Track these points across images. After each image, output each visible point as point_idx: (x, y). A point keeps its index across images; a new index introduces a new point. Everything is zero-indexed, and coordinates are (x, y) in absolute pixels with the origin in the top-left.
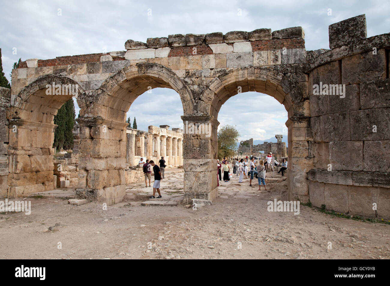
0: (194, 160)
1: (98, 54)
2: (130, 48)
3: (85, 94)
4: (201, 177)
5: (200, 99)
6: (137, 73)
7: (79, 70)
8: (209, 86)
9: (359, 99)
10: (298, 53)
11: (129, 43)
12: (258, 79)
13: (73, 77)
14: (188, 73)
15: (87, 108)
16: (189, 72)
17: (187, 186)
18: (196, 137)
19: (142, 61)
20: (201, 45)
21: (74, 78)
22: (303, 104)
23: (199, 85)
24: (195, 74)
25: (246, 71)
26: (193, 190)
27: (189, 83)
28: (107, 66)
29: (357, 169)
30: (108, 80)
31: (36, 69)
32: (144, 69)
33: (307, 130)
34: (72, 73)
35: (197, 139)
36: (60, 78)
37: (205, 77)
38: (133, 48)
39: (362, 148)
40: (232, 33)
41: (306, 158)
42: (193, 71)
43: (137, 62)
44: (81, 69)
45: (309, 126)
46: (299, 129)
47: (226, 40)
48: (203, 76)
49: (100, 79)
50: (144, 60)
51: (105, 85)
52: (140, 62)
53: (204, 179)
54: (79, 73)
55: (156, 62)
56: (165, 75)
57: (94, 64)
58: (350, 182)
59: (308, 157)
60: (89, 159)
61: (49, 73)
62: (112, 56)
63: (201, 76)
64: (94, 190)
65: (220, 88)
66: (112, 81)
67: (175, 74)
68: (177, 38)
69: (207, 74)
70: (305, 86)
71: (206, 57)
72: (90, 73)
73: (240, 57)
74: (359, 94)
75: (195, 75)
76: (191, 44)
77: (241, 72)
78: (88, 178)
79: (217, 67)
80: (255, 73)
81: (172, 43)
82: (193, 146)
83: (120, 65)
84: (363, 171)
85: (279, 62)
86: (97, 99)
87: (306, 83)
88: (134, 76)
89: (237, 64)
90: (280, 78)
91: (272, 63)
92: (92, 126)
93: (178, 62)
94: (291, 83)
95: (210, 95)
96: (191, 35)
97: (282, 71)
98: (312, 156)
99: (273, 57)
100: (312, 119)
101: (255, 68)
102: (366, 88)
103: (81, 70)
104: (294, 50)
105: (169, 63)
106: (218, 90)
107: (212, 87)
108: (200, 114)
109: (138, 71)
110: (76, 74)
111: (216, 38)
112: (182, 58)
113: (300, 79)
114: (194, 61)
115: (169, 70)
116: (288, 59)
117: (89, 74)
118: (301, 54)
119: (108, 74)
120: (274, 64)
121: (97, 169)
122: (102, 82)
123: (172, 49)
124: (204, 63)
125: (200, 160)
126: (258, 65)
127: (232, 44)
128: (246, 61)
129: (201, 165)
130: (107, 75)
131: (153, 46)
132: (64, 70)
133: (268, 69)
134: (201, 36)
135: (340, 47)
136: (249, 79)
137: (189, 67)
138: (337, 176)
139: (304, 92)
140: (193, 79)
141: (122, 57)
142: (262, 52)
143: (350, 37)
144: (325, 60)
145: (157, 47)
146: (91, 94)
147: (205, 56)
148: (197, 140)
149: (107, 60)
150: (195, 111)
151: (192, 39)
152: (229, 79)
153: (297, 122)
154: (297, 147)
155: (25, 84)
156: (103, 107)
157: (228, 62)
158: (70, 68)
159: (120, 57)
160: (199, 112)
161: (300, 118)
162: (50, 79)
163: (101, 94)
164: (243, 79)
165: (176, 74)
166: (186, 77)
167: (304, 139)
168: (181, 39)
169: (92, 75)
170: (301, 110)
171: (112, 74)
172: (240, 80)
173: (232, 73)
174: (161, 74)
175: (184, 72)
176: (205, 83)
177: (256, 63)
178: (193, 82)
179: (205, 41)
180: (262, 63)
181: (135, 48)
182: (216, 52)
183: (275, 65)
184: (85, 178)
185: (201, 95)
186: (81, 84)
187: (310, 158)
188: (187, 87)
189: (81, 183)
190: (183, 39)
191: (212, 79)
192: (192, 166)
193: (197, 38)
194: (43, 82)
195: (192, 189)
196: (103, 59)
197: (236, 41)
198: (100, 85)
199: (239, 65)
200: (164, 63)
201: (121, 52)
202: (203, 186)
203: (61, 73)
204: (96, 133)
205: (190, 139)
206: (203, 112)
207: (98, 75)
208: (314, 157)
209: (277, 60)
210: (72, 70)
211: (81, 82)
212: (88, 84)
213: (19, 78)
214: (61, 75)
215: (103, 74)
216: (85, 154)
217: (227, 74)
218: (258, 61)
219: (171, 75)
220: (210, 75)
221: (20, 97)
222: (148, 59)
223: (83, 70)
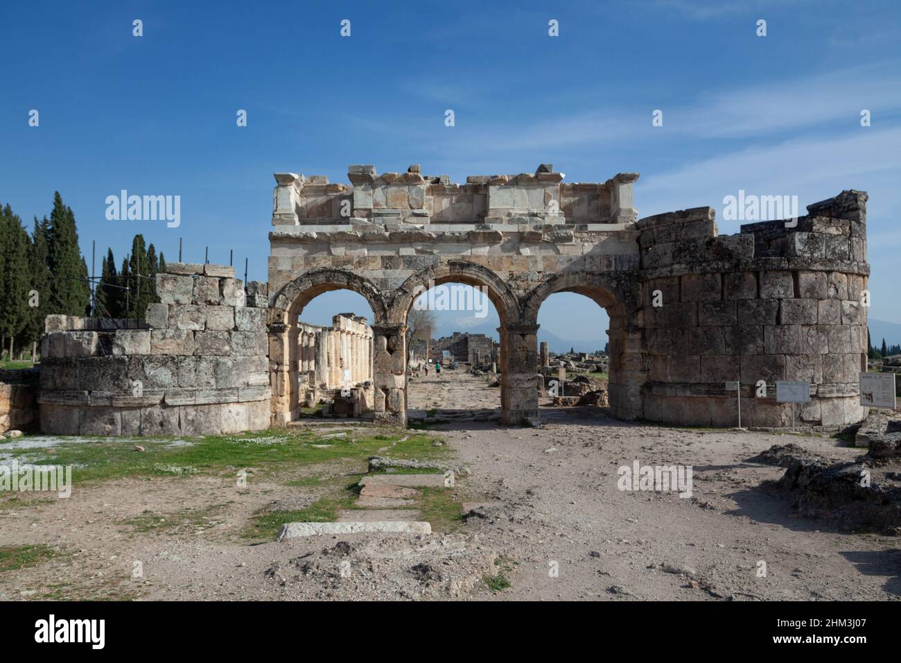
0: (521, 374)
4: (529, 393)
5: (526, 306)
6: (449, 272)
7: (371, 263)
8: (537, 291)
10: (632, 259)
13: (362, 272)
14: (512, 274)
19: (456, 259)
21: (364, 273)
22: (638, 315)
23: (525, 290)
25: (577, 277)
27: (513, 286)
28: (410, 262)
29: (695, 382)
30: (412, 278)
31: (306, 258)
32: (458, 268)
33: (642, 342)
34: (360, 267)
35: (523, 350)
36: (344, 273)
37: (532, 280)
41: (640, 371)
42: (518, 273)
43: (449, 259)
45: (644, 338)
46: (633, 341)
48: (529, 280)
49: (400, 276)
50: (458, 258)
51: (407, 284)
52: (452, 259)
53: (532, 395)
54: (370, 268)
55: (473, 261)
57: (392, 257)
59: (643, 371)
61: (327, 266)
63: (527, 279)
65: (549, 294)
66: (416, 279)
67: (496, 276)
69: (535, 278)
71: (533, 258)
72: (386, 268)
75: (520, 278)
77: (572, 277)
78: (389, 399)
79: (546, 270)
82: (520, 359)
83: (428, 260)
84: (700, 383)
85: (613, 269)
86: (398, 302)
87: (640, 292)
88: (444, 275)
89: (566, 269)
90: (614, 284)
91: (605, 269)
92: (391, 335)
93: (500, 263)
94: (624, 292)
95: (538, 302)
97: (615, 279)
98: (647, 369)
99: (606, 262)
100: (648, 332)
101: (587, 274)
103: (374, 265)
105: (489, 263)
106: (547, 296)
107: (540, 292)
108: (528, 323)
109: (451, 270)
110: (367, 269)
112: (505, 258)
113: (634, 288)
115: (490, 272)
116: (622, 266)
118: (635, 261)
121: (399, 387)
122: (403, 281)
124: (530, 265)
125: (528, 374)
126: (590, 270)
128: (577, 266)
129: (529, 380)
130: (410, 272)
132: (349, 262)
133: (602, 275)
136: (581, 285)
137: (513, 268)
139: (638, 302)
140: (518, 282)
142: (595, 256)
146: (388, 294)
149: (409, 254)
152: (558, 285)
154: (631, 360)
155: (290, 277)
157: (558, 266)
158: (358, 260)
159: (426, 250)
160: (526, 321)
161: (634, 330)
162: (328, 273)
163: (401, 294)
165: (498, 275)
166: (510, 280)
167: (638, 352)
169: (389, 271)
170: (635, 321)
171: (417, 272)
173: (562, 278)
174: (479, 274)
175: (507, 274)
176: (531, 287)
177: (588, 268)
178: (518, 286)
180: (594, 268)
183: (608, 271)
184: (384, 399)
185: (528, 302)
186: (374, 282)
187: (645, 371)
188: (512, 291)
189: (378, 405)
191: (540, 283)
192: (519, 382)
194: (319, 277)
195: (519, 407)
196: (404, 252)
198: (400, 284)
199: (569, 269)
200: (483, 262)
202: (531, 403)
203: (344, 267)
205: (517, 351)
206: (530, 321)
207: (399, 271)
208: (649, 370)
209: (611, 266)
210: (360, 263)
211: (374, 279)
212: (384, 283)
213: (279, 268)
214: (344, 269)
215: (404, 271)
216: (384, 370)
217: (557, 278)
218: (590, 266)
219: (493, 276)
220: (537, 278)
221: (284, 295)
222: (464, 257)
223: (376, 263)
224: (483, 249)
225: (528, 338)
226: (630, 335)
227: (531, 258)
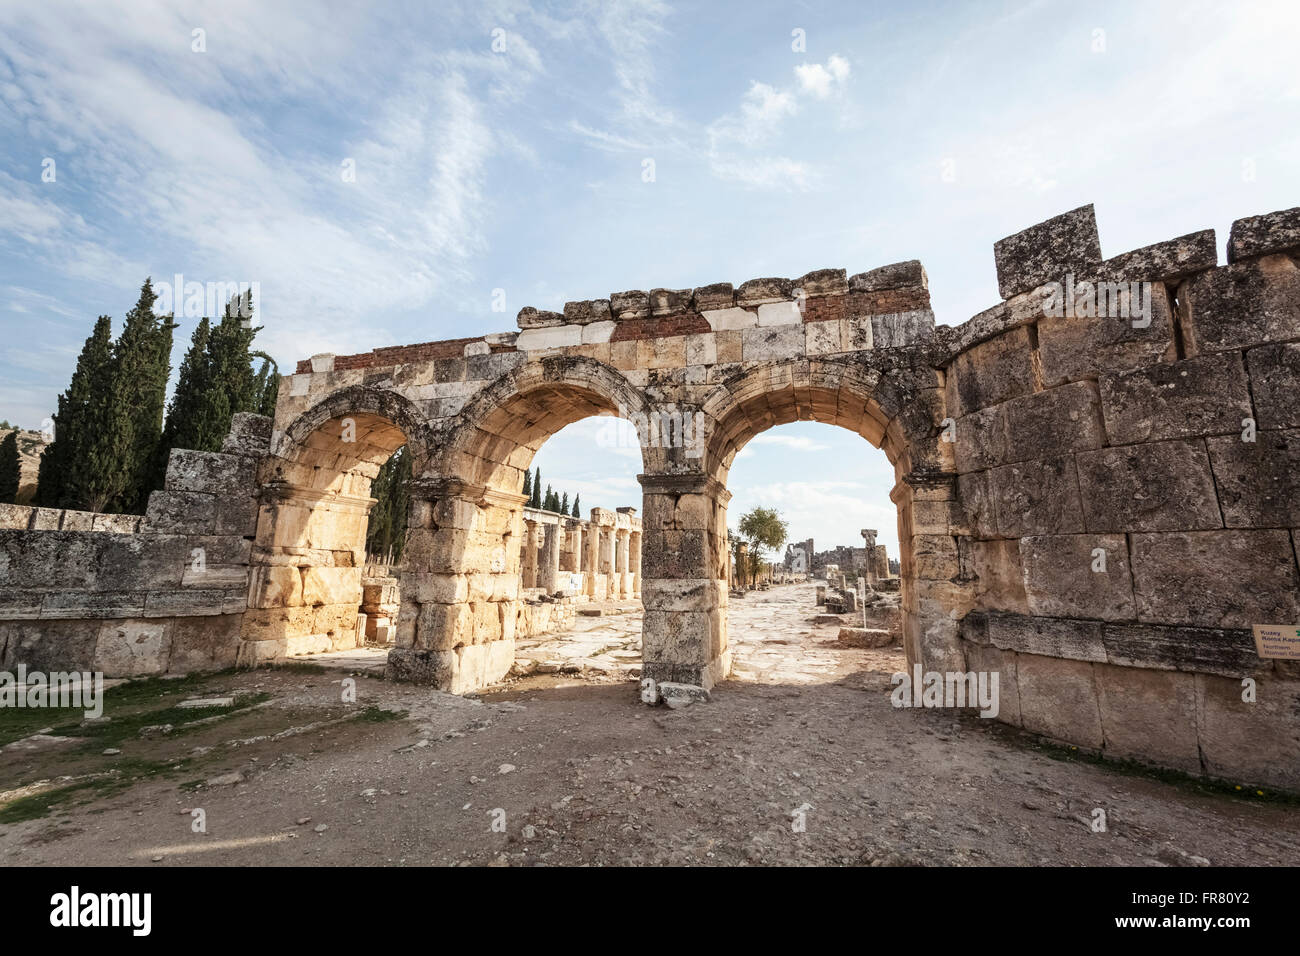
0: (667, 581)
1: (460, 341)
2: (529, 326)
3: (427, 427)
4: (685, 625)
6: (541, 379)
7: (418, 375)
8: (703, 404)
9: (1100, 419)
10: (915, 321)
11: (527, 313)
12: (818, 386)
13: (404, 391)
14: (653, 375)
15: (430, 457)
16: (656, 375)
17: (649, 646)
18: (672, 526)
19: (555, 352)
20: (684, 313)
21: (407, 392)
22: (936, 442)
23: (679, 404)
24: (669, 378)
25: (789, 368)
26: (664, 659)
27: (657, 398)
28: (478, 366)
29: (1116, 616)
30: (479, 394)
31: (330, 374)
32: (556, 370)
33: (952, 508)
34: (402, 383)
35: (675, 529)
36: (375, 393)
37: (693, 383)
38: (535, 325)
39: (1124, 554)
40: (754, 283)
41: (953, 580)
42: (666, 371)
43: (543, 355)
44: (421, 373)
45: (956, 499)
46: (928, 505)
47: (743, 299)
48: (688, 382)
49: (460, 394)
50: (558, 351)
51: (470, 406)
52: (549, 354)
53: (690, 629)
54: (416, 382)
55: (584, 354)
56: (604, 382)
57: (451, 361)
58: (1099, 653)
59: (960, 579)
60: (426, 576)
61: (354, 383)
62: (489, 344)
63: (684, 381)
64: (431, 652)
65: (729, 408)
66: (486, 398)
67: (624, 379)
68: (630, 300)
69: (699, 377)
70: (937, 398)
71: (696, 340)
72: (440, 380)
73: (774, 336)
74: (1097, 405)
75: (671, 380)
76: (661, 313)
77: (777, 370)
78: (420, 623)
79: (722, 361)
80: (812, 370)
81: (619, 311)
82: (666, 548)
83: (506, 362)
84: (1135, 621)
85: (869, 345)
86: (451, 438)
87: (939, 392)
88: (534, 386)
89: (767, 353)
90: (872, 379)
91: (851, 348)
92: (437, 500)
93: (633, 353)
94: (900, 393)
96: (661, 292)
97: (876, 365)
98: (971, 576)
99: (852, 334)
100: (964, 482)
101: (810, 361)
102: (1118, 385)
103: (422, 376)
104: (904, 316)
105: (611, 355)
106: (724, 413)
107: (709, 405)
108: (683, 470)
109: (544, 374)
110: (411, 384)
111: (720, 297)
112: (641, 343)
113: (923, 383)
114: (667, 349)
115: (611, 371)
116: (891, 337)
117: (438, 383)
118: (924, 324)
119: (479, 382)
120: (856, 349)
121: (442, 601)
122: (464, 401)
123: (618, 324)
124: (691, 352)
125: (683, 582)
126: (817, 353)
127: (755, 308)
128: (788, 346)
129: (684, 594)
130: (478, 385)
131: (577, 319)
132: (388, 375)
133: (844, 361)
134: (684, 292)
135: (1030, 290)
136: (798, 385)
137: (656, 363)
139: (936, 414)
140: (667, 389)
141: (510, 345)
142: (826, 324)
143: (1055, 262)
144: (990, 327)
145: (587, 321)
146: (439, 426)
147: (692, 336)
148: (676, 533)
149: (478, 353)
150: (670, 464)
151: (663, 301)
152: (748, 388)
153: (923, 488)
154: (926, 552)
155: (303, 406)
156: (464, 456)
157: (746, 350)
158: (400, 370)
159: (506, 345)
160: (679, 465)
161: (930, 478)
162: (356, 396)
163: (461, 426)
164: (783, 386)
165: (628, 378)
166: (650, 385)
167: (944, 531)
168: (638, 302)
169: (444, 385)
170: (931, 457)
171: (487, 383)
172: (776, 388)
173: (755, 374)
174: (594, 379)
175: (645, 374)
176: (693, 397)
177: (812, 348)
178: (666, 396)
179: (692, 303)
180: (826, 349)
181: (538, 325)
182: (717, 326)
183: (858, 352)
184: (412, 623)
186: (419, 405)
187: (966, 581)
188: (653, 408)
189: (403, 633)
190: (644, 301)
191: (710, 387)
192: (661, 597)
193: (675, 298)
194: (341, 404)
195: (661, 655)
196: (470, 350)
197: (766, 301)
198: (460, 407)
199: (772, 355)
200: (602, 355)
201: (508, 336)
202: (688, 649)
203: (379, 384)
204: (446, 514)
205: (658, 531)
206: (689, 466)
207: (458, 385)
208: (976, 578)
209: (863, 340)
210: (402, 376)
211: (421, 400)
212: (434, 406)
213: (292, 394)
214: (379, 387)
215: (468, 383)
216: (418, 565)
217: (744, 376)
218: (817, 344)
219: (617, 381)
220: (704, 379)
221: (291, 435)
222: (567, 349)
223: (426, 374)
224: (601, 333)
226: (920, 490)
227: (691, 340)
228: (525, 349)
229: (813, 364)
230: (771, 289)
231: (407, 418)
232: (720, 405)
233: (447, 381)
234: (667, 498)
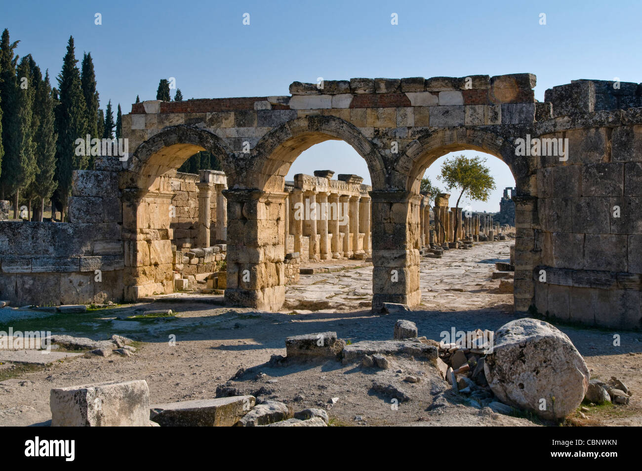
0: (386, 251)
1: (251, 99)
2: (297, 93)
3: (234, 155)
4: (396, 274)
5: (394, 169)
6: (307, 128)
7: (224, 121)
8: (406, 151)
9: (581, 184)
10: (524, 109)
11: (295, 86)
12: (471, 144)
13: (215, 131)
14: (377, 131)
15: (238, 176)
16: (379, 131)
17: (376, 285)
18: (389, 221)
19: (315, 112)
20: (395, 92)
21: (217, 131)
22: (529, 180)
24: (386, 134)
25: (455, 132)
26: (385, 292)
27: (379, 146)
28: (265, 117)
30: (267, 137)
31: (159, 115)
32: (316, 123)
33: (534, 215)
34: (213, 125)
36: (195, 131)
37: (400, 138)
38: (301, 93)
40: (436, 79)
41: (531, 251)
42: (384, 129)
43: (308, 113)
44: (226, 119)
45: (535, 210)
46: (522, 213)
47: (429, 87)
48: (397, 137)
49: (254, 135)
50: (317, 111)
51: (261, 144)
52: (311, 113)
53: (399, 277)
54: (223, 126)
55: (334, 115)
56: (347, 134)
57: (246, 113)
59: (534, 251)
60: (242, 248)
61: (179, 123)
62: (271, 103)
63: (395, 136)
64: (250, 291)
65: (421, 153)
66: (272, 139)
67: (360, 133)
68: (362, 84)
69: (403, 134)
71: (402, 111)
72: (239, 125)
73: (447, 112)
75: (387, 135)
76: (381, 92)
77: (448, 132)
78: (242, 274)
79: (417, 126)
80: (468, 134)
81: (355, 89)
82: (385, 233)
83: (284, 116)
85: (499, 122)
86: (251, 164)
88: (302, 133)
89: (443, 122)
91: (489, 123)
92: (244, 202)
93: (364, 117)
95: (407, 164)
96: (381, 80)
97: (502, 135)
98: (539, 249)
99: (491, 114)
101: (467, 129)
103: (226, 121)
104: (519, 106)
105: (351, 117)
106: (418, 156)
108: (394, 189)
109: (309, 126)
110: (219, 126)
111: (415, 85)
112: (369, 111)
114: (385, 116)
115: (352, 128)
116: (511, 118)
117: (238, 127)
118: (528, 112)
119: (266, 128)
120: (492, 124)
121: (253, 262)
122: (257, 140)
123: (354, 96)
124: (399, 119)
125: (395, 252)
126: (471, 124)
127: (437, 93)
128: (455, 119)
129: (396, 258)
130: (265, 130)
131: (328, 91)
132: (202, 119)
133: (485, 130)
134: (395, 81)
136: (460, 143)
137: (378, 124)
138: (559, 275)
139: (532, 163)
140: (385, 140)
141: (285, 104)
142: (477, 107)
145: (335, 93)
146: (241, 155)
147: (400, 108)
148: (391, 225)
149: (264, 108)
150: (387, 186)
151: (383, 86)
154: (520, 237)
155: (143, 137)
156: (260, 175)
157: (431, 119)
158: (210, 117)
159: (282, 104)
160: (392, 187)
161: (524, 199)
162: (181, 132)
163: (256, 156)
164: (452, 143)
165: (362, 132)
166: (375, 137)
167: (529, 227)
168: (368, 85)
169: (242, 129)
170: (526, 188)
171: (272, 129)
172: (448, 143)
173: (436, 135)
174: (340, 131)
175: (372, 131)
176: (400, 146)
177: (468, 121)
178: (384, 144)
179: (400, 87)
180: (476, 122)
181: (303, 93)
182: (415, 103)
183: (493, 126)
184: (236, 274)
185: (395, 164)
186: (227, 141)
187: (537, 252)
188: (377, 152)
189: (231, 281)
191: (410, 141)
192: (383, 260)
193: (390, 83)
194: (171, 136)
195: (383, 290)
196: (258, 106)
197: (443, 89)
198: (254, 143)
199: (445, 124)
200: (345, 115)
201: (283, 98)
202: (398, 286)
203: (197, 125)
204: (252, 211)
205: (381, 223)
206: (398, 186)
207: (252, 129)
208: (541, 250)
209: (496, 119)
210: (213, 121)
211: (228, 138)
212: (236, 142)
213: (133, 128)
214: (197, 127)
215: (259, 129)
216: (236, 241)
217: (430, 135)
218: (471, 119)
219: (355, 134)
220: (407, 135)
221: (137, 157)
222: (323, 110)
223: (229, 120)
224: (345, 101)
225: (396, 207)
226: (519, 205)
227: (399, 111)
228: (296, 108)
229: (468, 131)
230: (446, 84)
231: (219, 149)
232: (416, 152)
233: (245, 126)
234: (385, 205)
